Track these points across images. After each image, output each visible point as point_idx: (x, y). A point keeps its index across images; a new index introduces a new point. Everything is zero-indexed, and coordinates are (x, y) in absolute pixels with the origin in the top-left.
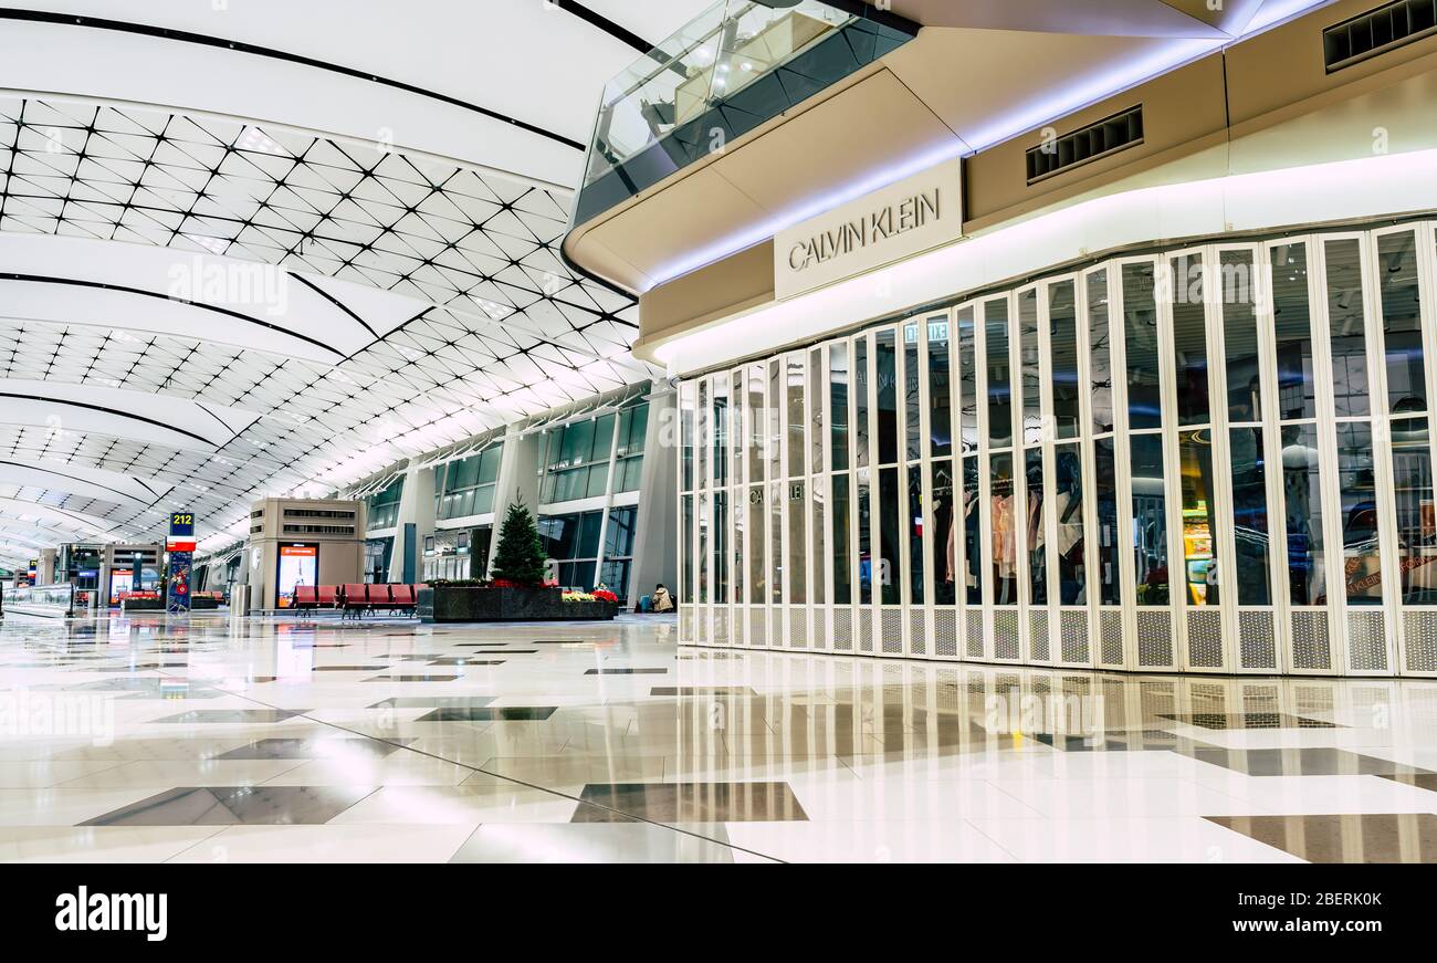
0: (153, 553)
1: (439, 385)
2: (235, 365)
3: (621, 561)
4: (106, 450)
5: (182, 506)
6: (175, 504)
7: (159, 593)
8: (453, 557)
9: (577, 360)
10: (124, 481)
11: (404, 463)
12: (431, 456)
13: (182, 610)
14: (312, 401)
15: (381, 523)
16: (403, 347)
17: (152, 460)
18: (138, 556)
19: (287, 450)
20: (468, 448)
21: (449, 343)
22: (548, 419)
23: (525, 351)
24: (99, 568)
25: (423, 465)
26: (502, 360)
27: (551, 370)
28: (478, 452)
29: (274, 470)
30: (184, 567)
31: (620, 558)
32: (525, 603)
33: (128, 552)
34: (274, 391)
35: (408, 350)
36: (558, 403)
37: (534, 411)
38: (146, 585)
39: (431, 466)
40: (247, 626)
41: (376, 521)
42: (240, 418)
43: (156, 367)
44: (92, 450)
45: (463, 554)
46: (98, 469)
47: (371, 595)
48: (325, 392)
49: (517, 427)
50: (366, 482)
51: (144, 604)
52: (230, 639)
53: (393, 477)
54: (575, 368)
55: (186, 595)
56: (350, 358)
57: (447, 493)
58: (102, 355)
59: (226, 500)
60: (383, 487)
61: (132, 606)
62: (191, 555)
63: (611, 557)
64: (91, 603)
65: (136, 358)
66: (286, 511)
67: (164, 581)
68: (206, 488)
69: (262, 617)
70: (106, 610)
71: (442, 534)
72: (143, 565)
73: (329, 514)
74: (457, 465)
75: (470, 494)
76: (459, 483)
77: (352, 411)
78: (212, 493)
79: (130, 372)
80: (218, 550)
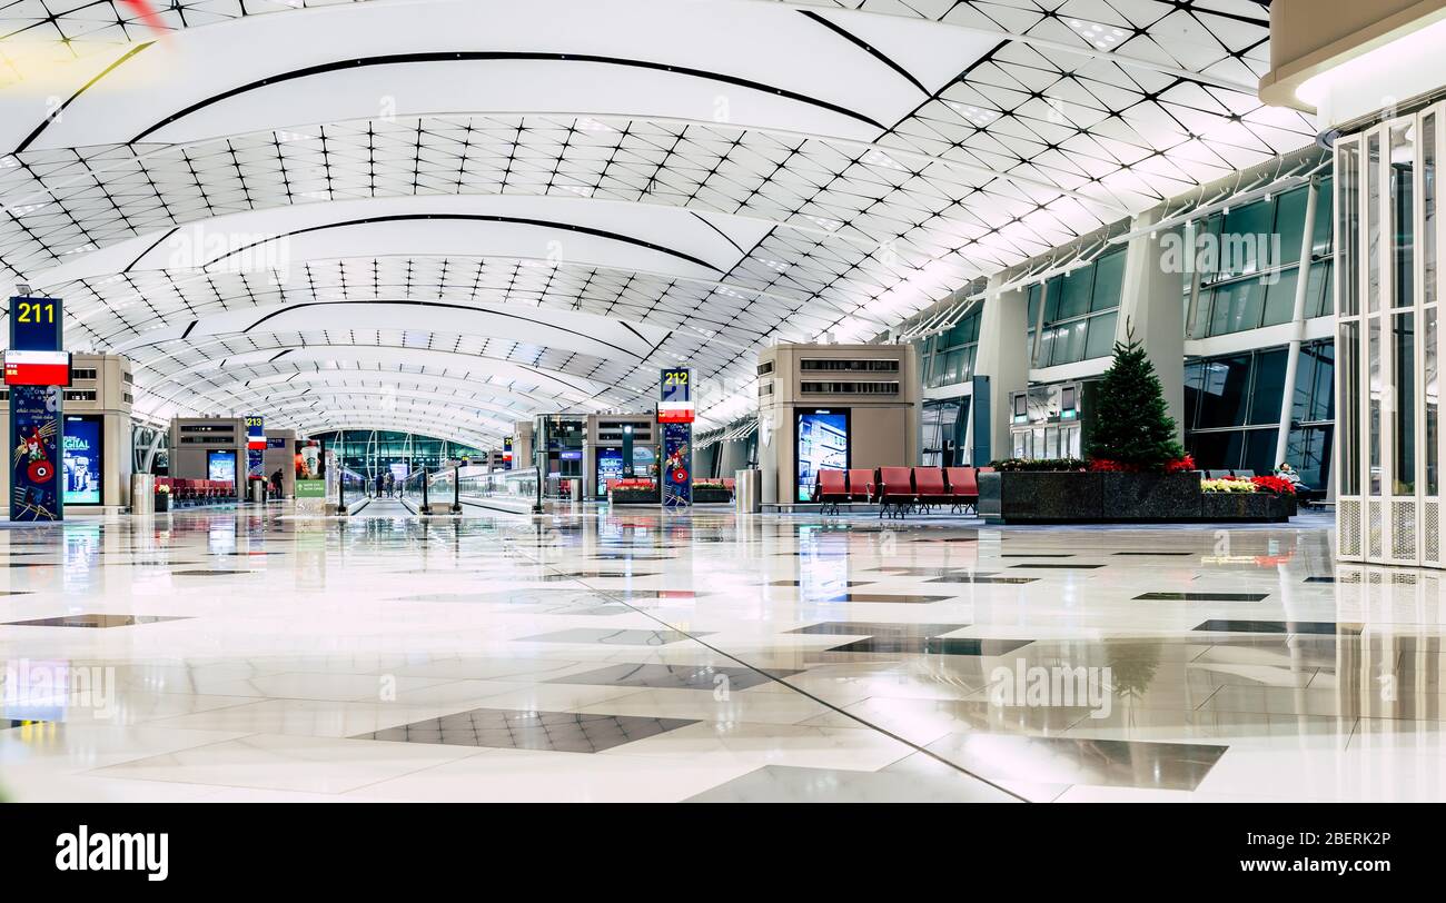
0: (646, 425)
1: (1023, 161)
2: (736, 153)
3: (1321, 428)
4: (583, 285)
5: (683, 358)
6: (672, 356)
7: (654, 481)
8: (1055, 425)
9: (1237, 104)
10: (608, 327)
11: (981, 284)
12: (1019, 271)
13: (682, 505)
14: (843, 200)
15: (953, 376)
16: (967, 106)
17: (640, 296)
18: (628, 430)
19: (814, 273)
20: (1074, 256)
21: (1034, 95)
22: (1196, 202)
23: (1153, 97)
24: (581, 447)
25: (1008, 286)
26: (1117, 114)
27: (1197, 123)
28: (1088, 262)
29: (799, 303)
30: (681, 445)
31: (1318, 423)
32: (1142, 495)
33: (615, 425)
34: (790, 187)
35: (975, 110)
36: (1211, 176)
37: (1173, 191)
38: (640, 470)
39: (1019, 286)
40: (759, 527)
41: (945, 372)
42: (749, 229)
43: (635, 166)
44: (566, 286)
45: (1069, 421)
46: (575, 313)
47: (918, 482)
48: (861, 184)
49: (1147, 219)
50: (928, 314)
51: (635, 496)
52: (737, 543)
53: (965, 306)
54: (1235, 117)
55: (686, 484)
56: (891, 131)
57: (1047, 327)
58: (568, 153)
59: (739, 349)
60: (950, 321)
61: (623, 499)
62: (690, 428)
63: (1303, 423)
64: (574, 495)
65: (609, 153)
66: (803, 362)
67: (658, 463)
68: (710, 333)
69: (776, 515)
70: (593, 504)
71: (1039, 391)
72: (635, 442)
73: (862, 365)
74: (1059, 284)
75: (1082, 327)
76: (1065, 311)
77: (902, 209)
78: (720, 340)
79: (603, 175)
80: (734, 420)
